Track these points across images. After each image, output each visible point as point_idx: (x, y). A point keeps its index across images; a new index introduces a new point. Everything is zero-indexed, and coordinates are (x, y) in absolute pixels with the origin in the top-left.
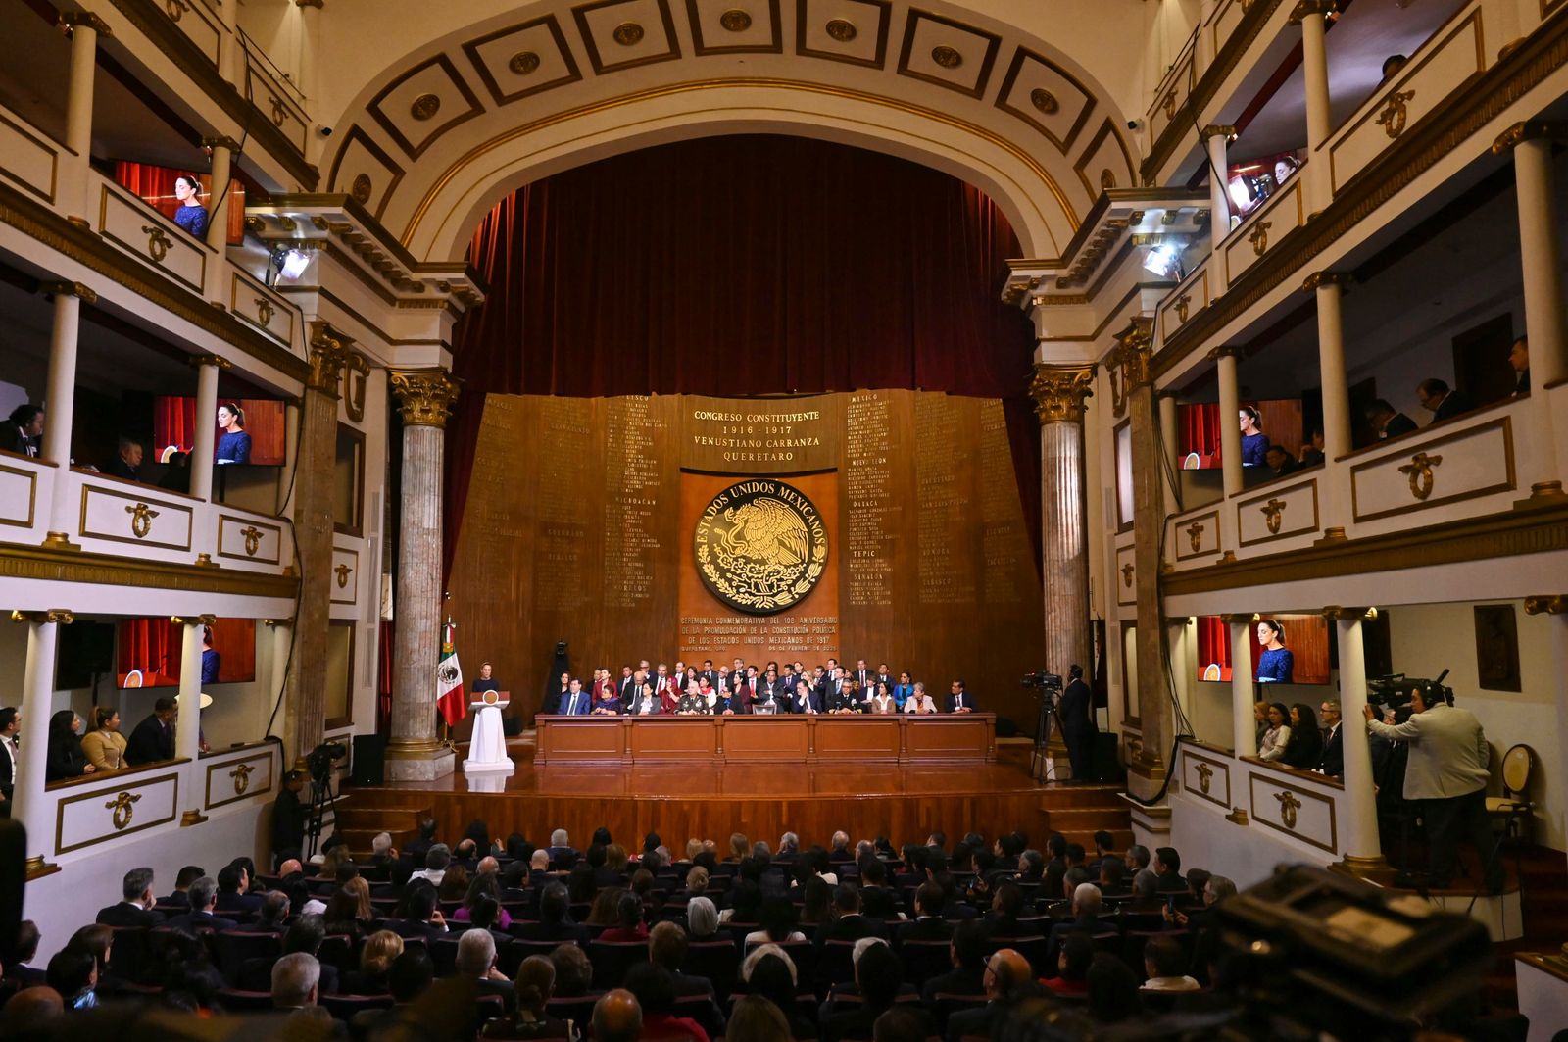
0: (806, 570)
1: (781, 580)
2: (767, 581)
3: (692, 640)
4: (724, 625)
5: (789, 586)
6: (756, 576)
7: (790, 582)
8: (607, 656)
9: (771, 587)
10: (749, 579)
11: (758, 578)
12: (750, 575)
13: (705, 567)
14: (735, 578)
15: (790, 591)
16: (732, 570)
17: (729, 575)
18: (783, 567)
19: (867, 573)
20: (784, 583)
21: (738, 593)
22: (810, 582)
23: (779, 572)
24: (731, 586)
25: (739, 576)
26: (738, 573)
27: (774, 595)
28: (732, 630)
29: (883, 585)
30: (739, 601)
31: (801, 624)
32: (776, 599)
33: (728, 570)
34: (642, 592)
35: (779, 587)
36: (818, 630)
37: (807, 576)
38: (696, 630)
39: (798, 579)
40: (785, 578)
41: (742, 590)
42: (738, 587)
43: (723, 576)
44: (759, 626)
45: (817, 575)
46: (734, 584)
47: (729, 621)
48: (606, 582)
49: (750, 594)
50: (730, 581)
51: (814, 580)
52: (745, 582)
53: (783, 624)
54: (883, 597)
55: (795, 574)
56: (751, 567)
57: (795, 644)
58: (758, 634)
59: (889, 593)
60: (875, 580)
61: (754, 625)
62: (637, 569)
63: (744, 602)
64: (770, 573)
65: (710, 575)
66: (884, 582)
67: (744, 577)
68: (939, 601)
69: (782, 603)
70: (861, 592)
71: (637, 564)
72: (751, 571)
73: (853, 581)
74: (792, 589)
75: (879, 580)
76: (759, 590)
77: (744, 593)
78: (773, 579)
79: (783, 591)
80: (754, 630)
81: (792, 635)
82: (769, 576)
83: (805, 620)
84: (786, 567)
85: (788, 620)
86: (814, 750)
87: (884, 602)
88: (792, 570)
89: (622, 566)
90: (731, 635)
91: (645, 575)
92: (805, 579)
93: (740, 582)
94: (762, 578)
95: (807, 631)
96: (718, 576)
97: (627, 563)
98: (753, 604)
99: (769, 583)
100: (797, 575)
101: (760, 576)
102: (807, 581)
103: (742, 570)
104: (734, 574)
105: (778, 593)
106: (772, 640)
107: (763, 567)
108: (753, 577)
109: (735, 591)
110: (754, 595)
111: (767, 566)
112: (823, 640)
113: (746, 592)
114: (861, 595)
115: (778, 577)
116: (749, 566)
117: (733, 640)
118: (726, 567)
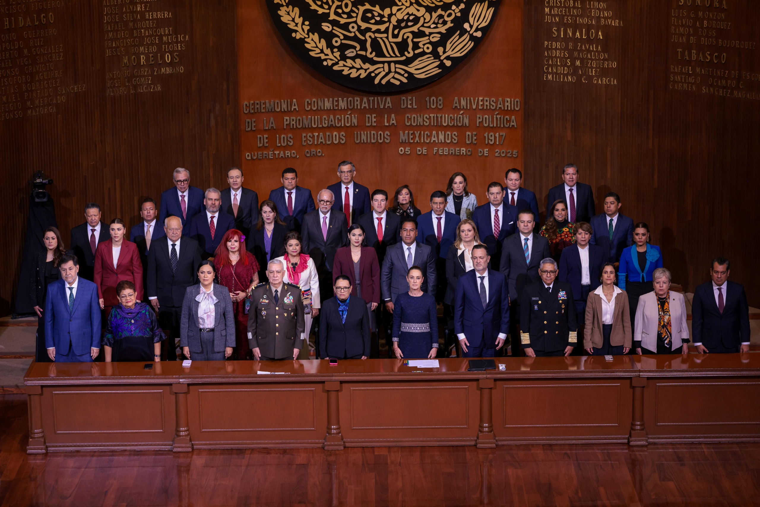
0: (465, 16)
1: (420, 34)
2: (395, 36)
3: (263, 139)
4: (319, 111)
5: (435, 45)
6: (374, 28)
7: (436, 38)
8: (117, 181)
9: (402, 46)
10: (363, 32)
11: (378, 31)
12: (364, 26)
13: (282, 12)
14: (338, 31)
15: (435, 54)
16: (332, 17)
17: (326, 27)
18: (423, 10)
19: (576, 27)
20: (425, 40)
21: (344, 58)
22: (472, 38)
23: (416, 20)
24: (330, 46)
25: (345, 27)
26: (342, 21)
27: (408, 62)
28: (332, 120)
29: (604, 50)
30: (345, 73)
31: (456, 110)
32: (411, 69)
33: (325, 17)
34: (171, 64)
35: (416, 46)
36: (485, 119)
37: (466, 26)
38: (271, 122)
39: (450, 33)
40: (427, 31)
41: (350, 53)
42: (343, 48)
43: (315, 28)
44: (380, 113)
45: (484, 24)
46: (336, 42)
47: (328, 104)
48: (108, 53)
49: (365, 59)
50: (328, 37)
51: (479, 34)
52: (355, 39)
53: (422, 108)
54: (604, 72)
55: (445, 23)
56: (366, 11)
57: (444, 144)
58: (380, 127)
59: (615, 65)
60: (589, 41)
61: (372, 111)
62: (160, 23)
63: (354, 74)
64: (399, 21)
65: (292, 26)
66: (606, 45)
67: (353, 29)
68: (704, 90)
69: (422, 76)
70: (563, 59)
71: (159, 15)
72: (365, 19)
73: (550, 38)
74: (440, 50)
75: (597, 40)
76: (380, 54)
77: (353, 59)
78: (406, 33)
79: (423, 53)
80: (373, 119)
81: (440, 127)
82: (399, 26)
83: (463, 103)
84: (430, 10)
85: (433, 101)
86: (491, 427)
87: (605, 81)
88: (441, 16)
89: (135, 21)
90: (331, 128)
91: (176, 32)
92: (464, 32)
93: (346, 37)
94: (386, 31)
95: (467, 121)
96: (306, 28)
97: (142, 14)
98: (370, 78)
99: (399, 39)
100: (449, 25)
101: (383, 27)
102: (466, 37)
103: (349, 16)
104: (334, 23)
105: (416, 57)
106: (403, 137)
107: (387, 11)
108: (368, 30)
109: (337, 54)
110: (372, 62)
111: (395, 9)
112: (492, 137)
113: (358, 56)
114: (565, 65)
115: (415, 29)
116: (362, 9)
117: (336, 137)
118: (321, 11)
